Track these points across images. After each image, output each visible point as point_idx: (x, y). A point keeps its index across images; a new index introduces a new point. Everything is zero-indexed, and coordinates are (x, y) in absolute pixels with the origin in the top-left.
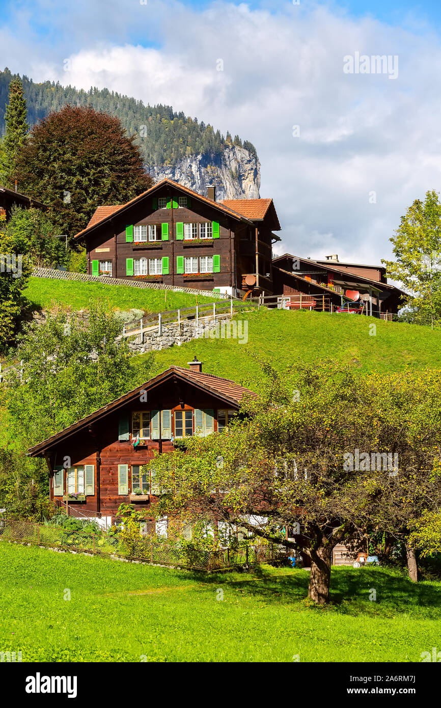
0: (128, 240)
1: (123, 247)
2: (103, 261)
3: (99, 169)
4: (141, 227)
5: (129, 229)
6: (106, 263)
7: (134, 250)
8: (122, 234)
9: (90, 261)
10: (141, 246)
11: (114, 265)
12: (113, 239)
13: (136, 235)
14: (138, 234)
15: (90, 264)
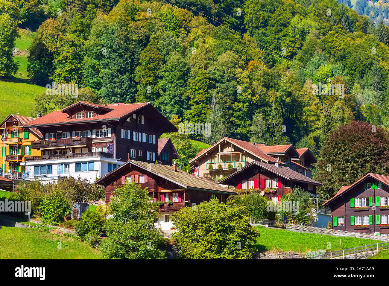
0: (352, 206)
1: (350, 210)
2: (339, 217)
3: (364, 158)
4: (358, 199)
5: (352, 200)
6: (341, 218)
7: (355, 211)
8: (348, 203)
9: (332, 217)
10: (358, 209)
11: (345, 220)
12: (344, 205)
13: (356, 203)
14: (357, 203)
15: (332, 219)
